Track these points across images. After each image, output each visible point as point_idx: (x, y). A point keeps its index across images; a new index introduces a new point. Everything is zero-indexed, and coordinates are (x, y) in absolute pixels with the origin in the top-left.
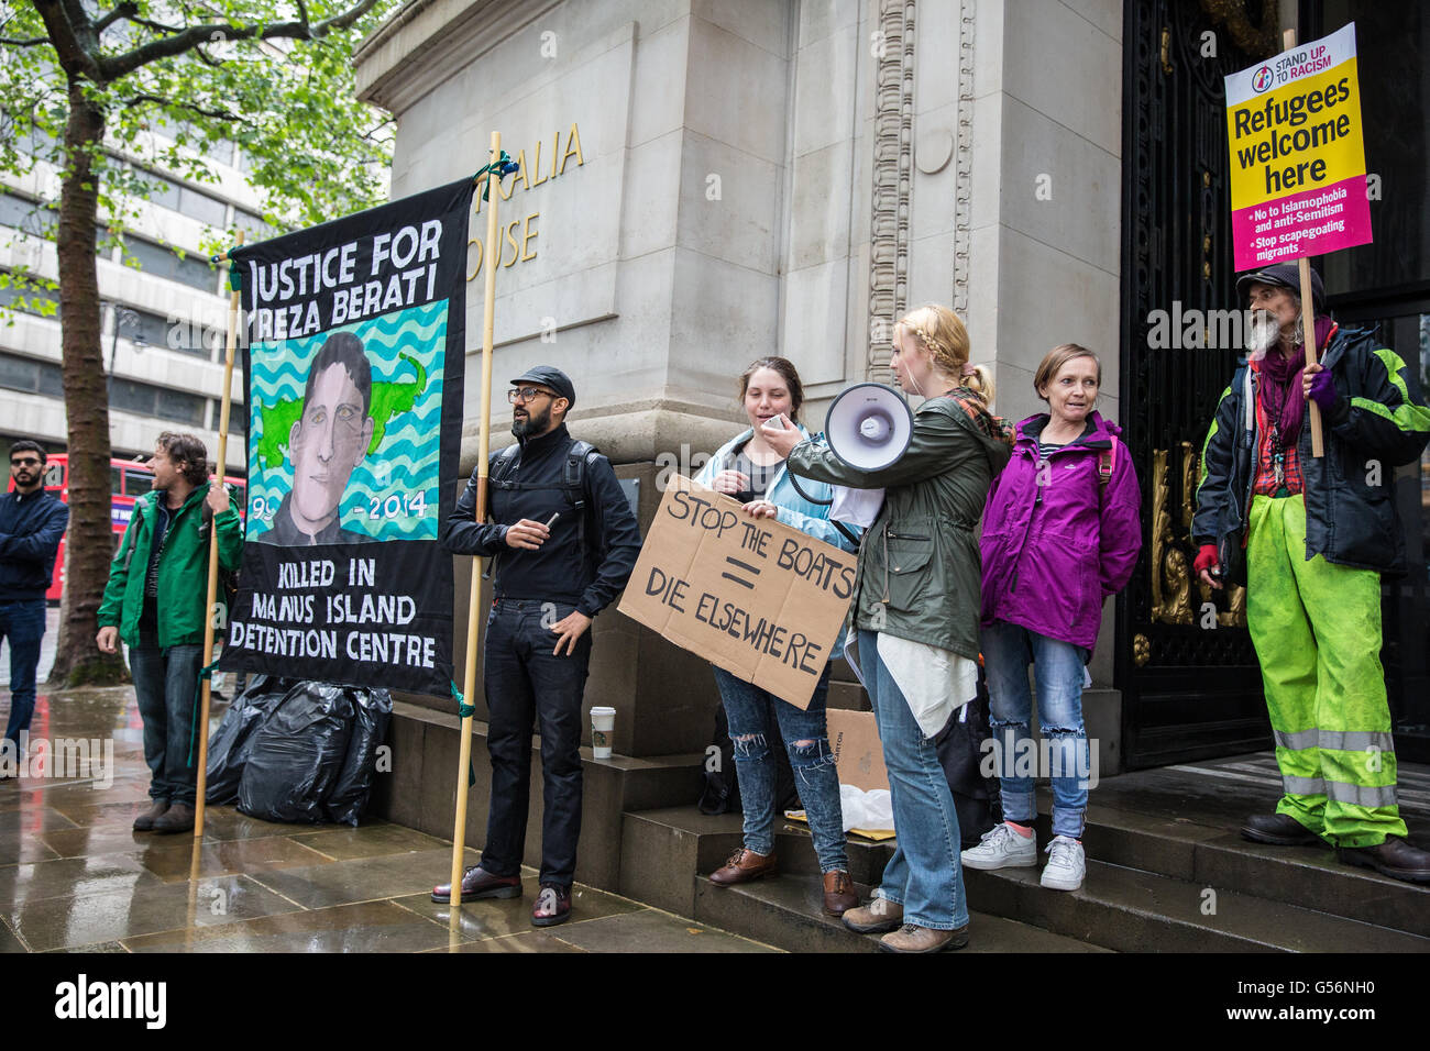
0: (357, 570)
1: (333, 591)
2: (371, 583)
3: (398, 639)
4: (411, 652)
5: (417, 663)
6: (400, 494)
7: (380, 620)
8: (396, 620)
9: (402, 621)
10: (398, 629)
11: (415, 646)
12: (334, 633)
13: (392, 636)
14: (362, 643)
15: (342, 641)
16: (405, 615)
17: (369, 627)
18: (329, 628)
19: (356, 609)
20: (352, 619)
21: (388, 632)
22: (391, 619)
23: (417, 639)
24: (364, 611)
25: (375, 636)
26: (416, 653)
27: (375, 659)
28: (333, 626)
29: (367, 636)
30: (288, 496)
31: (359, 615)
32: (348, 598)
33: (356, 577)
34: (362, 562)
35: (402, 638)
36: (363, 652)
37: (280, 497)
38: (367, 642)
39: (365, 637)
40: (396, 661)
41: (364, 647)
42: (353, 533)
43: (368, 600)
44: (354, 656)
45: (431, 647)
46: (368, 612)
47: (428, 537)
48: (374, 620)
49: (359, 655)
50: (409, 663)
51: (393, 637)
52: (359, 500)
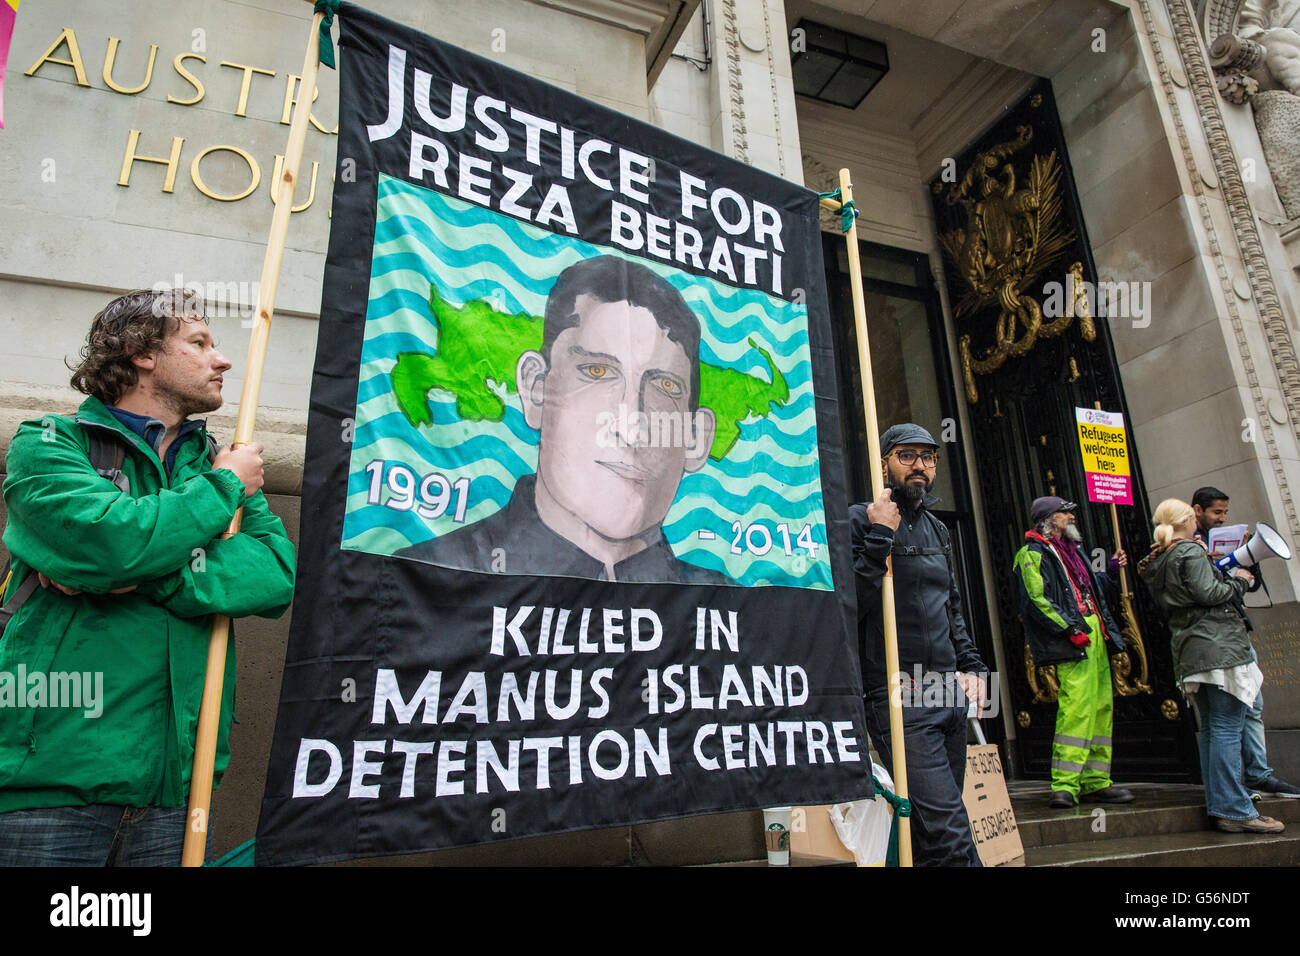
0: (708, 627)
1: (660, 660)
2: (734, 647)
3: (789, 728)
4: (812, 746)
5: (828, 758)
6: (768, 523)
7: (760, 702)
8: (786, 700)
9: (796, 701)
10: (787, 713)
11: (817, 735)
12: (663, 733)
13: (780, 724)
14: (727, 740)
15: (680, 744)
16: (797, 692)
17: (736, 714)
18: (651, 725)
19: (710, 686)
20: (701, 703)
21: (774, 720)
22: (778, 701)
23: (820, 726)
24: (724, 690)
25: (753, 728)
26: (823, 744)
27: (753, 763)
28: (662, 718)
29: (737, 730)
30: (526, 484)
31: (716, 697)
32: (694, 671)
33: (708, 636)
34: (715, 615)
35: (797, 726)
36: (728, 756)
37: (509, 482)
38: (735, 739)
39: (729, 731)
40: (791, 760)
41: (730, 748)
42: (696, 569)
43: (731, 674)
44: (710, 765)
45: (846, 734)
46: (733, 690)
47: (818, 586)
48: (747, 702)
49: (722, 762)
50: (812, 759)
51: (782, 726)
52: (703, 520)
